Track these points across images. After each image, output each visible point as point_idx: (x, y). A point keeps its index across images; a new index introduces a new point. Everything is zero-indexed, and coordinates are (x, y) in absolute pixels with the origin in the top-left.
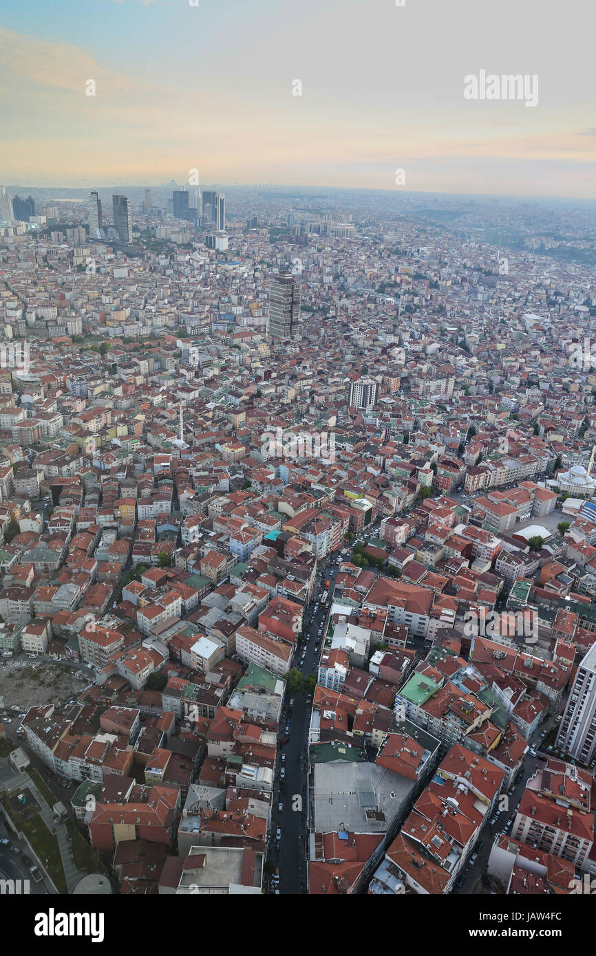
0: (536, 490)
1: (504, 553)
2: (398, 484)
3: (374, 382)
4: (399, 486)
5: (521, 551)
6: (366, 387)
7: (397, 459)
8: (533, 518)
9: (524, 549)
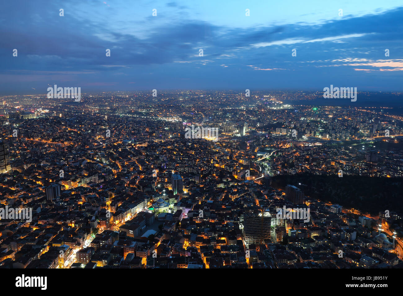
0: (145, 214)
1: (139, 247)
2: (81, 231)
3: (58, 185)
4: (81, 232)
5: (146, 244)
6: (54, 188)
7: (78, 219)
8: (147, 227)
9: (147, 242)
